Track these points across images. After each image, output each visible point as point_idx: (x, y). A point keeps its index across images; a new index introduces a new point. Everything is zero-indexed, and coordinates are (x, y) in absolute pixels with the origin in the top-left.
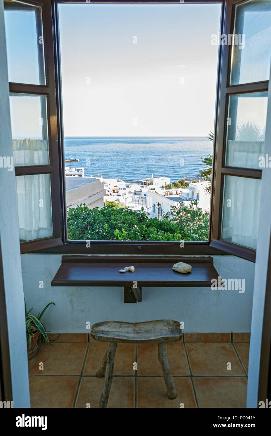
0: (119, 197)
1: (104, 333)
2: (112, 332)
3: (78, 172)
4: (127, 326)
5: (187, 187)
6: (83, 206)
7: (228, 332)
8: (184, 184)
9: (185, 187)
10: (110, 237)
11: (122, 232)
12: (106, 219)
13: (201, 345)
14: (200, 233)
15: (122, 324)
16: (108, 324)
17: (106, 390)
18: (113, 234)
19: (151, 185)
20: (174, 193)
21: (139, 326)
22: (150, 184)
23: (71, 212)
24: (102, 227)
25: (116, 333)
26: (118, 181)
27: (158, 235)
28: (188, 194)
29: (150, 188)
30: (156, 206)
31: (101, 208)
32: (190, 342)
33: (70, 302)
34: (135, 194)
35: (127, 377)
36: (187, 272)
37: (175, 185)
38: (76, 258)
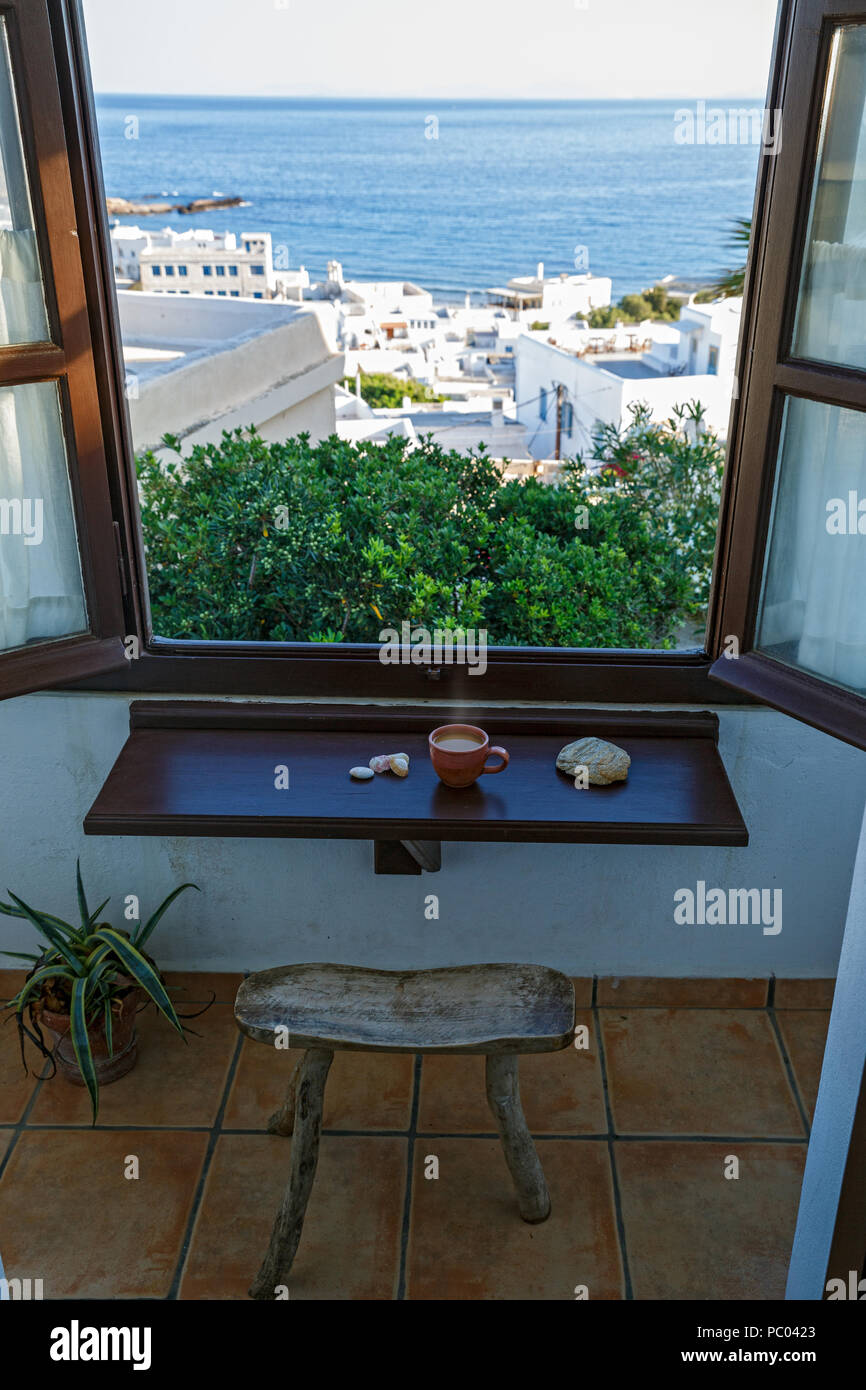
0: (408, 358)
1: (284, 1016)
2: (313, 1011)
3: (248, 249)
4: (373, 985)
5: (673, 316)
6: (247, 438)
7: (759, 976)
8: (662, 307)
9: (667, 316)
10: (349, 569)
11: (395, 546)
12: (339, 485)
13: (657, 1020)
14: (704, 533)
15: (354, 979)
16: (300, 978)
17: (294, 1203)
18: (360, 555)
19: (533, 306)
20: (622, 342)
21: (415, 988)
22: (530, 303)
23: (200, 459)
24: (316, 530)
25: (328, 1018)
26: (406, 292)
27: (535, 556)
28: (674, 350)
29: (532, 322)
30: (551, 398)
31: (321, 442)
32: (617, 1008)
33: (173, 865)
34: (473, 345)
35: (380, 1138)
36: (610, 782)
37: (629, 309)
38: (183, 712)
